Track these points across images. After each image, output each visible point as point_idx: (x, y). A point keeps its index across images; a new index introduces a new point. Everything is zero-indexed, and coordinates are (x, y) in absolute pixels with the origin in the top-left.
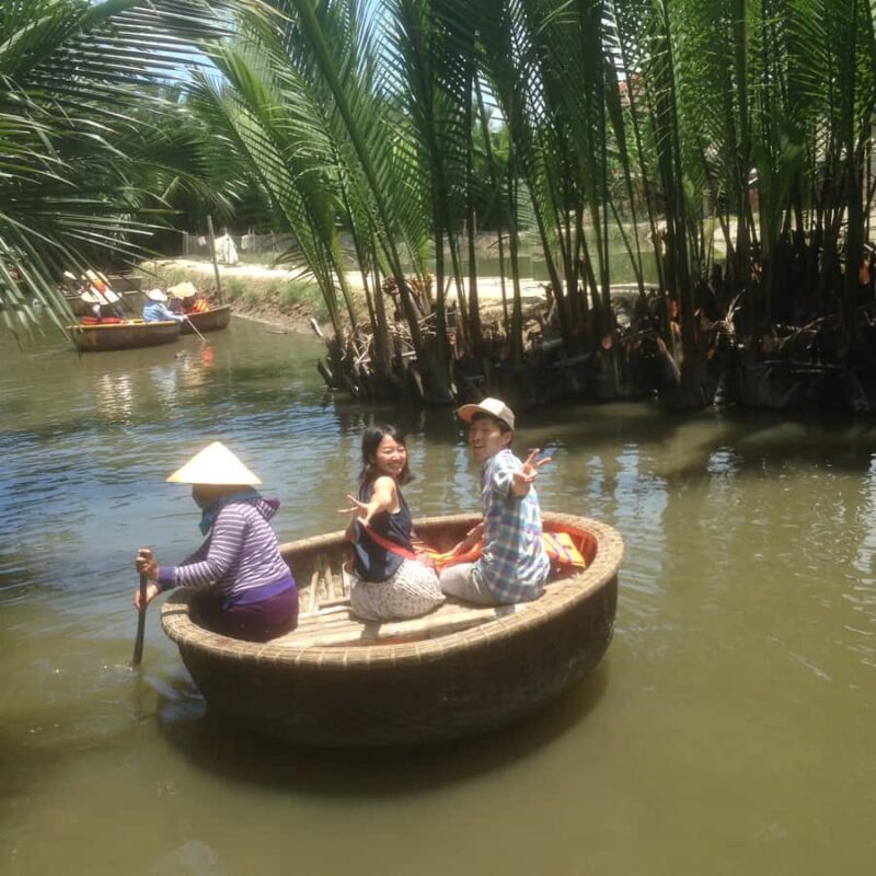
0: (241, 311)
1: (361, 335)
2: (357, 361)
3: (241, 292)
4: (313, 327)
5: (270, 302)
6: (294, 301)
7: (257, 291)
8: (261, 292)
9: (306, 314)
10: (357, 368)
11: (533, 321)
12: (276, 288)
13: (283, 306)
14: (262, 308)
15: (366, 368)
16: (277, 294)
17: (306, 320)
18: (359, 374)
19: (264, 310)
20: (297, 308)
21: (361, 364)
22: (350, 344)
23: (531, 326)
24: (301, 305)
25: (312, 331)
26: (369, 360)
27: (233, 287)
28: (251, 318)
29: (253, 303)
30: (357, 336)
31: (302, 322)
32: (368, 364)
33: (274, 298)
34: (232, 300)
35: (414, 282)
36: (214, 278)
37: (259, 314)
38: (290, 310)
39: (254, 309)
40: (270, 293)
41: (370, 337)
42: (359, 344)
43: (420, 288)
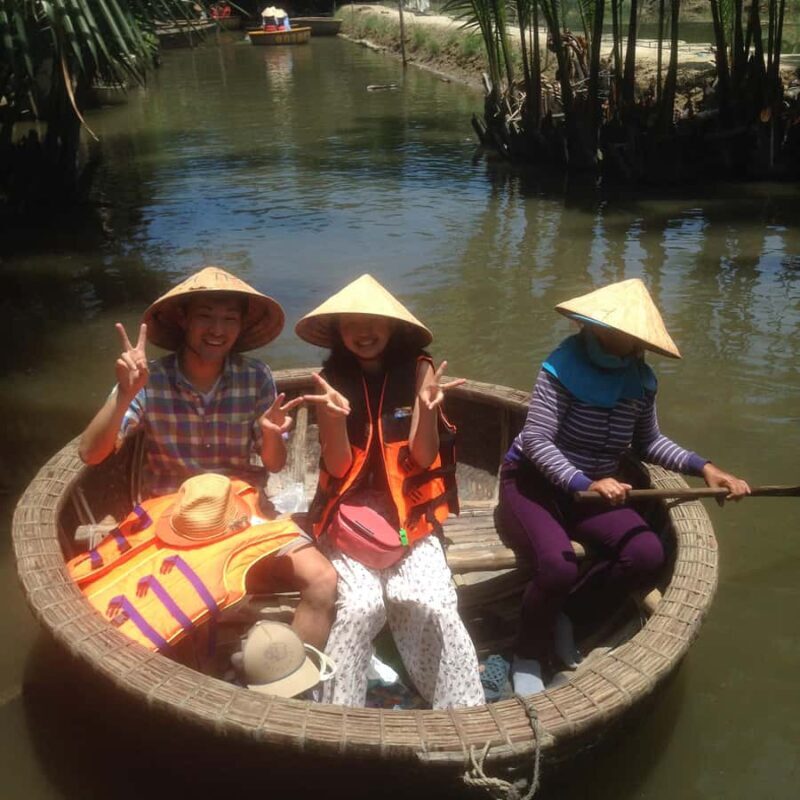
0: (422, 61)
1: (516, 92)
2: (509, 118)
3: (424, 41)
4: (484, 82)
5: (449, 53)
6: (471, 54)
7: (438, 42)
8: (441, 43)
9: (479, 69)
10: (507, 126)
11: (698, 89)
12: (456, 39)
13: (458, 58)
14: (441, 59)
15: (516, 126)
16: (457, 45)
17: (478, 75)
18: (509, 132)
19: (442, 62)
20: (472, 62)
21: (512, 122)
22: (504, 100)
23: (696, 93)
24: (477, 59)
25: (482, 86)
26: (519, 118)
27: (417, 36)
28: (429, 69)
29: (435, 52)
30: (512, 93)
31: (475, 77)
32: (519, 123)
33: (453, 50)
34: (415, 49)
35: (580, 40)
36: (399, 24)
37: (437, 65)
38: (466, 62)
39: (434, 59)
40: (450, 43)
41: (524, 96)
42: (512, 101)
43: (586, 47)
